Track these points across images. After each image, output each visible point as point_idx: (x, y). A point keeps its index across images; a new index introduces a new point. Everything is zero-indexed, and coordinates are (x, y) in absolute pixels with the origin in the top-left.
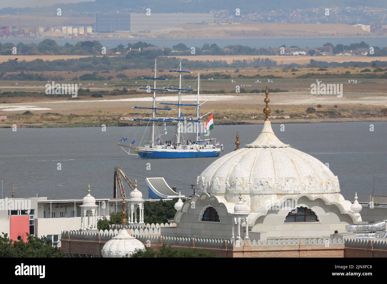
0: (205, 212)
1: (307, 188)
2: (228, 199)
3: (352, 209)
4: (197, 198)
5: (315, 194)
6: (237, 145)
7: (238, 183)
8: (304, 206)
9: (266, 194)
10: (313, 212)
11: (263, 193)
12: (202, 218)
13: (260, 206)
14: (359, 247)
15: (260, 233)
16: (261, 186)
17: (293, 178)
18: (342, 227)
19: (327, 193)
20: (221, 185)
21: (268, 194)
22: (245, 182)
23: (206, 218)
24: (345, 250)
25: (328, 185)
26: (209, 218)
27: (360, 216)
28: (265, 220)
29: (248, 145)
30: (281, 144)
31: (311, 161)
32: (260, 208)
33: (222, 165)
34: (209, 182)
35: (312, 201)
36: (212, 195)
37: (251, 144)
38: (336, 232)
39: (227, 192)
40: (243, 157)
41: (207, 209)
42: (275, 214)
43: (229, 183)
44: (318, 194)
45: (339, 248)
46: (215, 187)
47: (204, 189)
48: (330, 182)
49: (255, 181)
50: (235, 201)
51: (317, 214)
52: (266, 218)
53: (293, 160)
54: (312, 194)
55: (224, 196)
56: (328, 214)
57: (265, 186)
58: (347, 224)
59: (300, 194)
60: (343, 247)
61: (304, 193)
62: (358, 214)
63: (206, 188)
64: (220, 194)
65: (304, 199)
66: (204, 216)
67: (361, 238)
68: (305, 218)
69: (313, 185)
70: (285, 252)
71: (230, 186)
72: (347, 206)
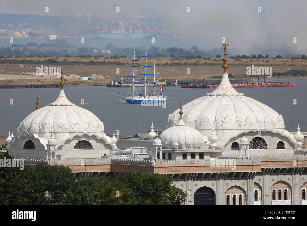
0: (26, 143)
1: (87, 129)
2: (40, 135)
3: (112, 141)
4: (21, 135)
5: (91, 132)
6: (38, 104)
7: (46, 127)
8: (85, 139)
9: (63, 133)
10: (90, 143)
11: (62, 132)
12: (24, 147)
13: (59, 140)
14: (120, 163)
15: (61, 156)
16: (60, 128)
17: (79, 123)
18: (107, 151)
19: (98, 132)
20: (36, 127)
21: (64, 133)
22: (51, 125)
23: (26, 147)
24: (111, 165)
25: (98, 127)
26: (28, 147)
27: (116, 146)
28: (63, 148)
29: (51, 104)
30: (70, 103)
31: (88, 113)
32: (59, 141)
33: (36, 116)
34: (29, 126)
35: (90, 137)
36: (30, 133)
37: (52, 104)
38: (105, 155)
39: (40, 131)
40: (49, 111)
41: (27, 141)
42: (68, 145)
43: (41, 127)
44: (93, 132)
45: (108, 164)
46: (33, 128)
47: (25, 130)
48: (99, 126)
49: (57, 125)
50: (45, 137)
51: (92, 144)
52: (63, 147)
53: (78, 113)
54: (89, 132)
55: (38, 134)
56: (98, 144)
57: (63, 128)
58: (110, 150)
59: (83, 132)
60: (110, 164)
61: (85, 132)
62: (115, 144)
63: (26, 129)
64: (36, 133)
65: (85, 135)
66: (25, 145)
67: (120, 158)
68: (85, 146)
69: (90, 127)
70: (77, 166)
71: (41, 128)
72: (109, 140)
